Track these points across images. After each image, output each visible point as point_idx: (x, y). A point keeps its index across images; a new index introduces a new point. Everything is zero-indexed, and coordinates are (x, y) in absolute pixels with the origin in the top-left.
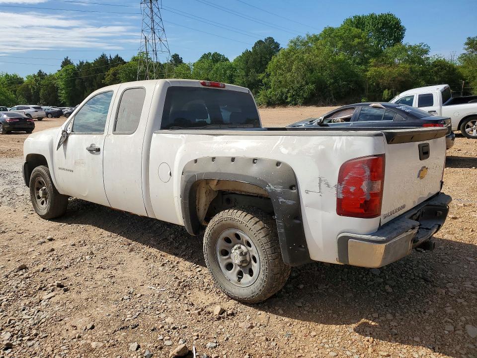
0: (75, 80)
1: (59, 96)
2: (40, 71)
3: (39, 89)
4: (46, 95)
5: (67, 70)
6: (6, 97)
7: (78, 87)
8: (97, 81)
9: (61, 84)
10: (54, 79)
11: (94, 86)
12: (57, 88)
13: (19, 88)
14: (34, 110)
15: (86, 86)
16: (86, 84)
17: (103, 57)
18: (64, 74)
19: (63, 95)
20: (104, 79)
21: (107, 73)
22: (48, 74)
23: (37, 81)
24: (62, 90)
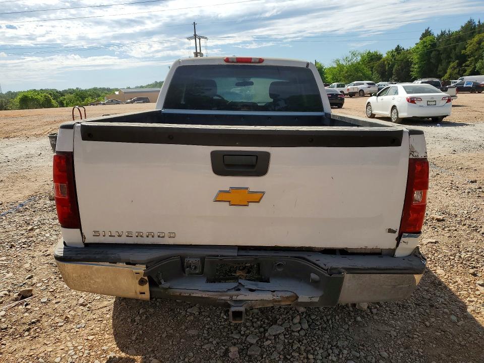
0: (431, 52)
1: (411, 71)
2: (398, 46)
3: (393, 65)
4: (399, 70)
5: (424, 42)
6: (364, 74)
7: (433, 61)
8: (456, 51)
9: (415, 58)
10: (410, 53)
11: (452, 58)
12: (411, 63)
13: (377, 64)
14: (368, 86)
15: (442, 58)
16: (442, 56)
17: (470, 23)
18: (420, 47)
19: (415, 68)
20: (465, 49)
21: (469, 42)
22: (405, 48)
23: (393, 56)
24: (415, 64)
